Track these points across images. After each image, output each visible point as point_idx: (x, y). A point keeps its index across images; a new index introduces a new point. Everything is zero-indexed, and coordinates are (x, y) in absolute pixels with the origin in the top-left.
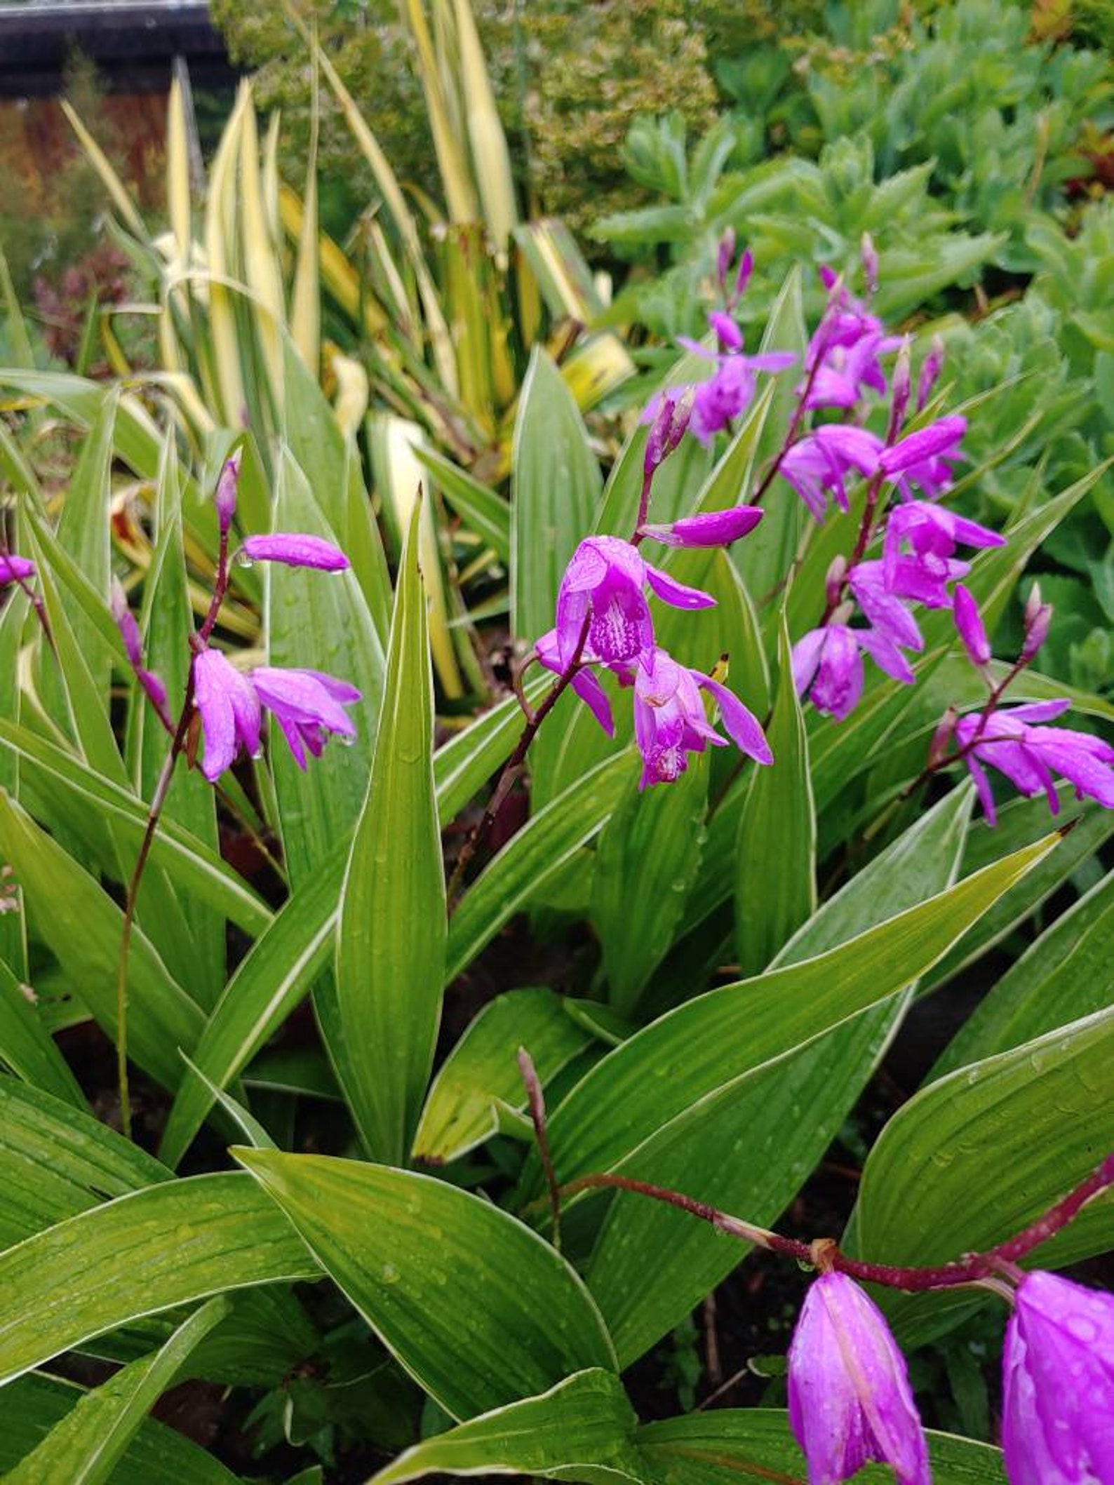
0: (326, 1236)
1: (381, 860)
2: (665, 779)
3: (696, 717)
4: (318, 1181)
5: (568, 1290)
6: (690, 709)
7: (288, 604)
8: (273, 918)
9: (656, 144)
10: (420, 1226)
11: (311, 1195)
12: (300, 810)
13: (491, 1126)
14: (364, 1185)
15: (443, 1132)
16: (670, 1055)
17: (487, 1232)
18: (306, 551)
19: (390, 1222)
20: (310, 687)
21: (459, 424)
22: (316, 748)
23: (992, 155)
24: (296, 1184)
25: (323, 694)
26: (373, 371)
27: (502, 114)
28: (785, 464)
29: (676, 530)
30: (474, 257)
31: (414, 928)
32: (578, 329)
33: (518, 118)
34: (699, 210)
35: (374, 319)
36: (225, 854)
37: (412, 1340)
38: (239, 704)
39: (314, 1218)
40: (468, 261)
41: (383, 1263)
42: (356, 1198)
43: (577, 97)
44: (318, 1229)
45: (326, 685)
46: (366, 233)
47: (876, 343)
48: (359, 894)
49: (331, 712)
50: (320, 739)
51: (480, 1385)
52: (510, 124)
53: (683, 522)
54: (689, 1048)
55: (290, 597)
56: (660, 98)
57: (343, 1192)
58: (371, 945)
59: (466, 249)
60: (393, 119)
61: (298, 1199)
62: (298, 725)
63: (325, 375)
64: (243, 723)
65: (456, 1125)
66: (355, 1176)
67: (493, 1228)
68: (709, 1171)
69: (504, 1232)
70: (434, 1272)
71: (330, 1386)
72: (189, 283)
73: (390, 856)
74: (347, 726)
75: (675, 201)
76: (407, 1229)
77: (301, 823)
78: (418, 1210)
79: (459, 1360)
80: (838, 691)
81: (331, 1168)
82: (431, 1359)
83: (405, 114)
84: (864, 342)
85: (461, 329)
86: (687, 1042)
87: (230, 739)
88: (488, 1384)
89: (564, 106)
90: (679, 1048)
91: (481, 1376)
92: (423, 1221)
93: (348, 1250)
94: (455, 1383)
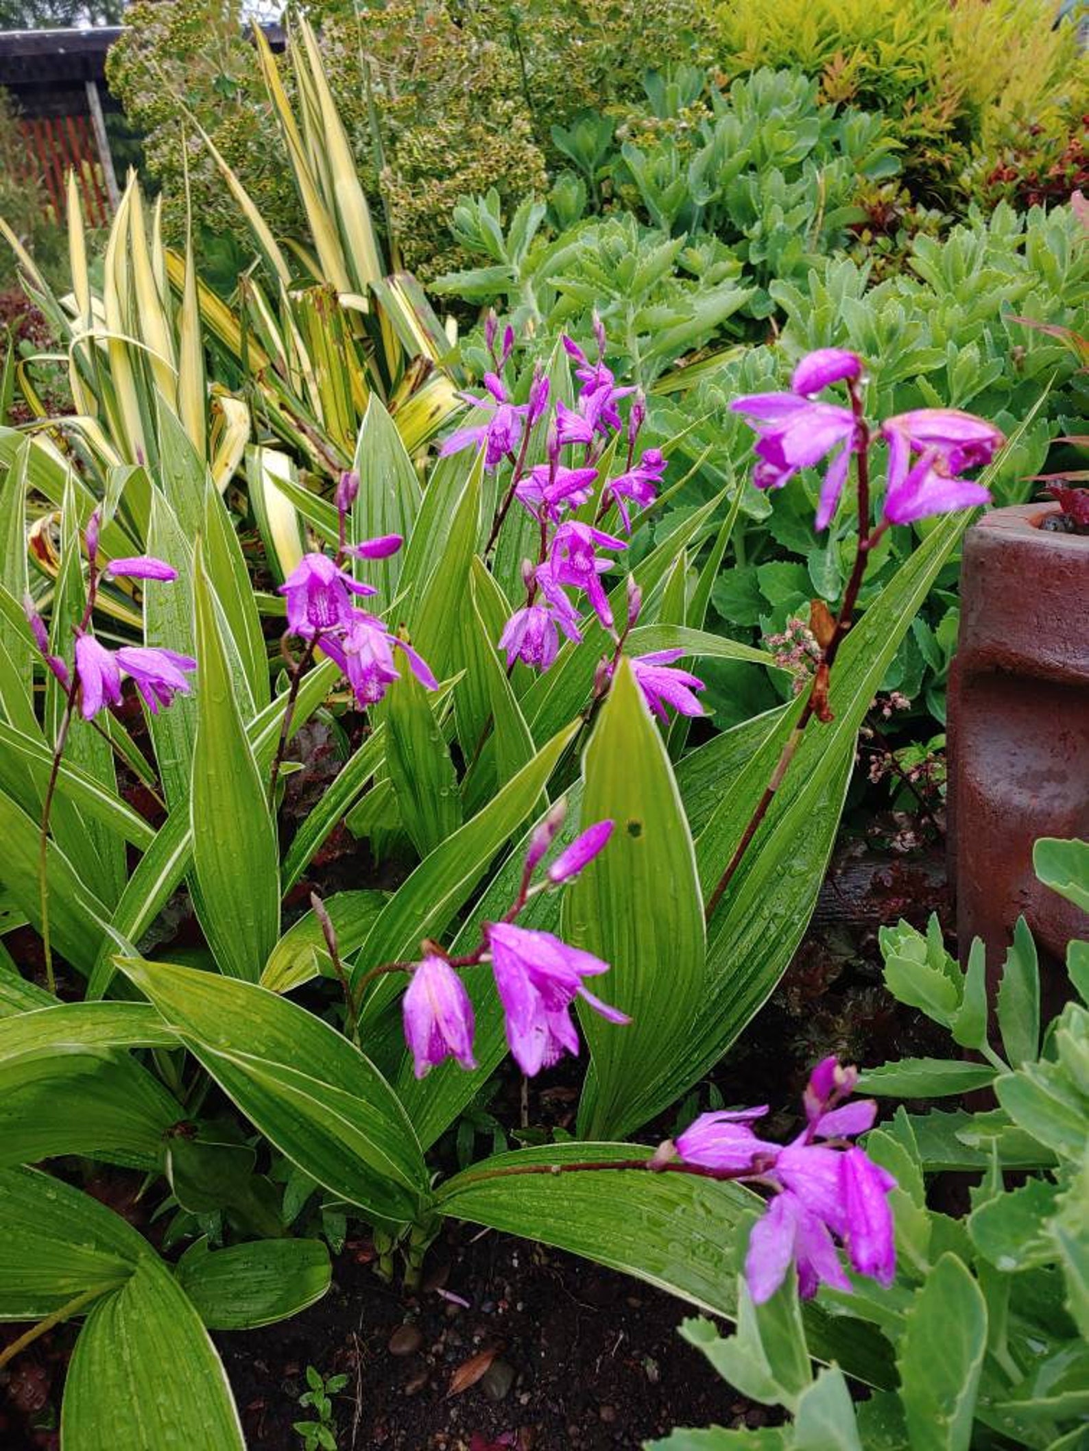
0: (177, 1014)
1: (212, 772)
2: (369, 700)
3: (385, 662)
4: (172, 980)
5: (370, 1078)
6: (380, 655)
7: (161, 604)
8: (155, 835)
9: (476, 218)
10: (246, 1013)
11: (167, 988)
12: (175, 758)
13: (315, 971)
14: (206, 985)
15: (278, 977)
16: (422, 899)
17: (300, 1026)
18: (148, 568)
19: (223, 1009)
20: (157, 659)
21: (330, 449)
22: (166, 701)
23: (777, 208)
24: (157, 982)
25: (167, 664)
26: (253, 405)
27: (362, 179)
28: (518, 491)
29: (361, 549)
30: (329, 316)
31: (243, 822)
32: (428, 367)
33: (376, 183)
34: (517, 270)
35: (257, 360)
36: (123, 795)
37: (243, 1088)
38: (105, 670)
39: (169, 1002)
40: (323, 318)
41: (218, 1034)
42: (199, 992)
43: (424, 167)
44: (172, 1009)
45: (171, 658)
46: (247, 289)
47: (609, 391)
48: (202, 801)
49: (171, 674)
50: (168, 694)
51: (296, 1127)
52: (370, 188)
53: (364, 544)
54: (433, 892)
55: (162, 600)
56: (491, 169)
57: (192, 989)
58: (214, 837)
59: (321, 309)
60: (270, 185)
61: (156, 988)
62: (151, 684)
63: (212, 411)
64: (109, 683)
65: (291, 971)
66: (199, 979)
67: (305, 1024)
68: (478, 997)
69: (314, 1028)
70: (256, 1043)
71: (197, 1141)
72: (91, 339)
73: (217, 768)
74: (184, 685)
75: (496, 262)
76: (236, 1013)
77: (177, 765)
78: (244, 1003)
79: (278, 1105)
80: (536, 649)
81: (181, 972)
82: (257, 1102)
83: (280, 178)
84: (601, 391)
85: (323, 373)
86: (432, 886)
87: (100, 692)
88: (302, 1127)
89: (415, 174)
90: (428, 892)
91: (295, 1120)
92: (249, 1011)
93: (192, 1022)
94: (277, 1122)
